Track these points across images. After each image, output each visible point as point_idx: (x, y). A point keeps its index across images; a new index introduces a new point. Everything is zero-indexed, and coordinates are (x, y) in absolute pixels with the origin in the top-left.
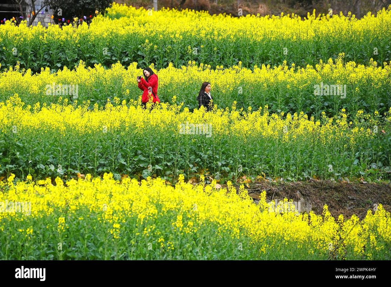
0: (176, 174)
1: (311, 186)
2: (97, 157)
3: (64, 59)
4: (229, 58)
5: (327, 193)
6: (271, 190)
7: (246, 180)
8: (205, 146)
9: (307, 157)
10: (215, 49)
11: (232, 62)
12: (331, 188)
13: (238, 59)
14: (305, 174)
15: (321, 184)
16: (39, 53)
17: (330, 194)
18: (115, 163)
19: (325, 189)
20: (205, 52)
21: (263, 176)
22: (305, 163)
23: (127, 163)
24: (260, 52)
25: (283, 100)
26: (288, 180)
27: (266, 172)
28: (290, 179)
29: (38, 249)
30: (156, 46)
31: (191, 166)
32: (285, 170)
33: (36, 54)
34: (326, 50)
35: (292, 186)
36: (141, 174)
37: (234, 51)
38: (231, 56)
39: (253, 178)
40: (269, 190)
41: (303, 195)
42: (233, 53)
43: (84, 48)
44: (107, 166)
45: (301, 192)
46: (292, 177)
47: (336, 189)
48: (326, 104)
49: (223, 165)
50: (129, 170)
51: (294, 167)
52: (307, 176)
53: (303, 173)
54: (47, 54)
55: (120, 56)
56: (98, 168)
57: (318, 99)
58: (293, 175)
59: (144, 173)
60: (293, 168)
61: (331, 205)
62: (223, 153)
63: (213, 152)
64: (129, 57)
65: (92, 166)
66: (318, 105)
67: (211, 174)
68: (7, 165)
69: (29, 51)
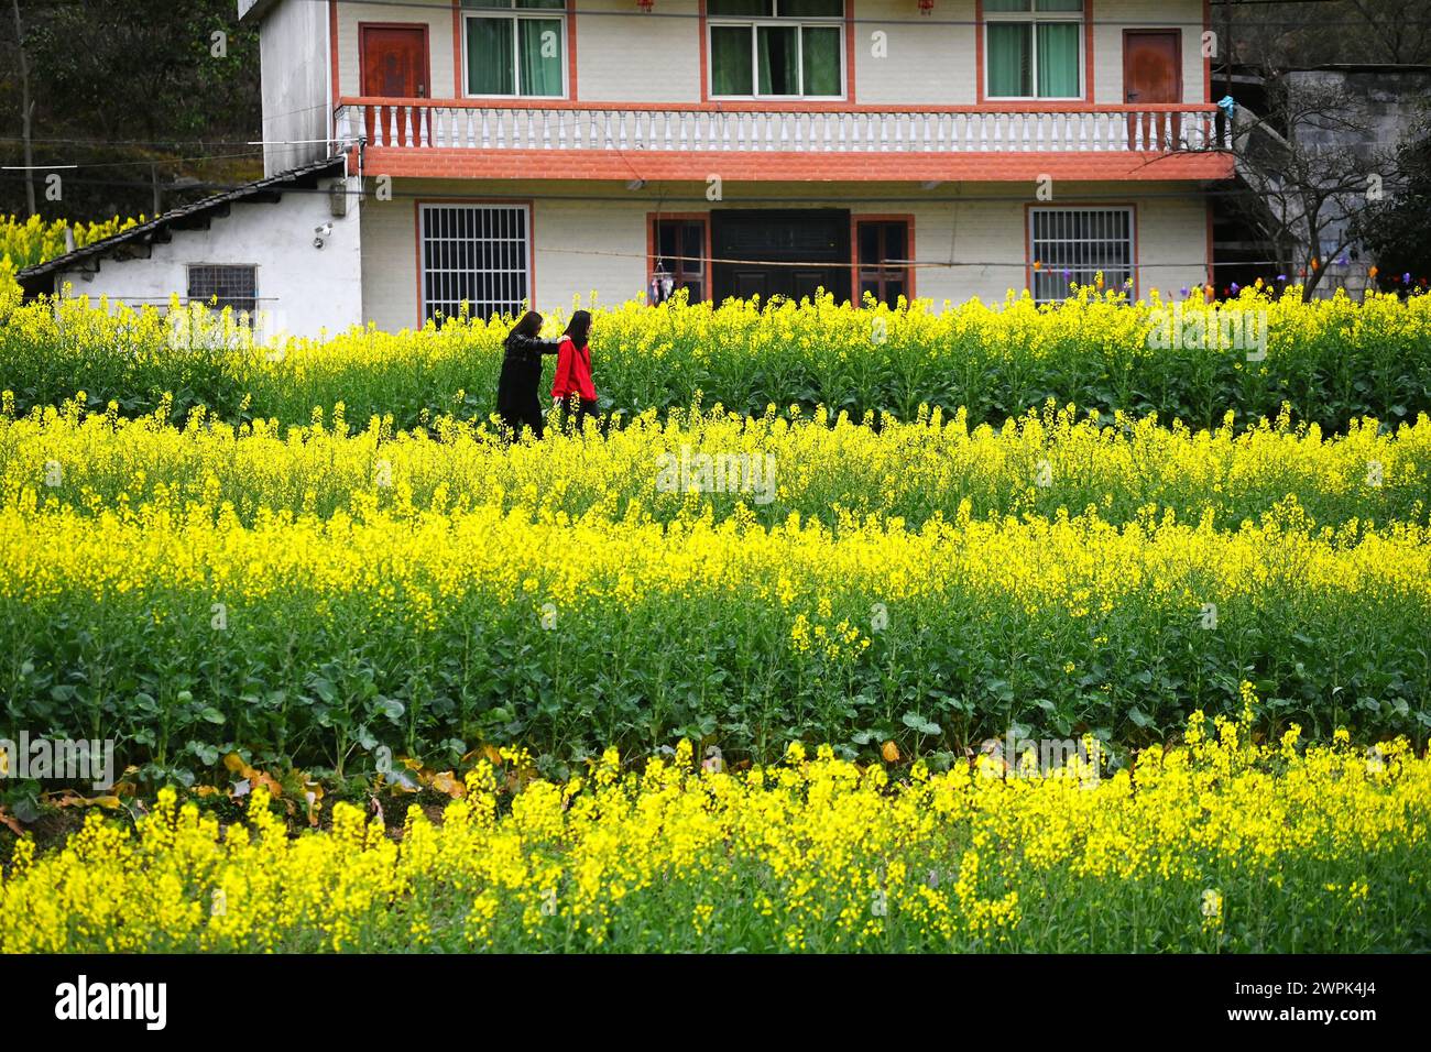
3: (1413, 392)
16: (1340, 378)
33: (1331, 380)
54: (1362, 379)
68: (1270, 700)
69: (1310, 371)
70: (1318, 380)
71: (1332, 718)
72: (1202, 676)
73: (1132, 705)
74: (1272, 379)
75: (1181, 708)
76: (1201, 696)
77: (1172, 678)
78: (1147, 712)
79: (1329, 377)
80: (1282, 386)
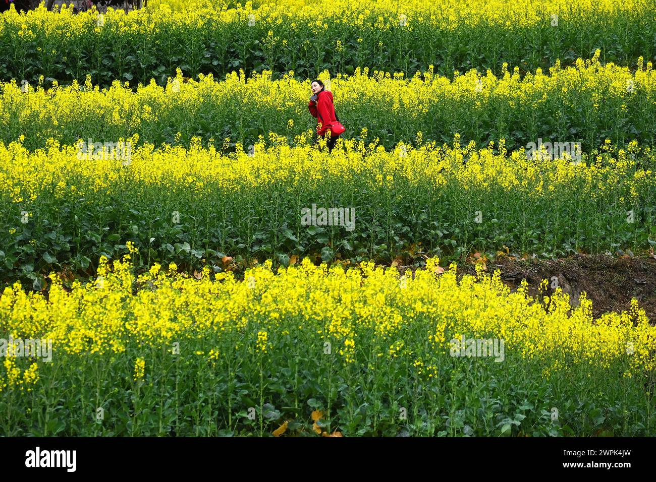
0: (373, 253)
1: (579, 264)
2: (250, 228)
3: (134, 65)
4: (403, 57)
5: (602, 275)
6: (520, 273)
7: (481, 258)
8: (417, 207)
9: (569, 219)
10: (381, 44)
11: (408, 64)
12: (609, 267)
13: (416, 59)
14: (567, 246)
15: (594, 261)
16: (94, 56)
17: (608, 277)
18: (278, 237)
19: (600, 269)
20: (364, 49)
21: (505, 251)
22: (567, 230)
23: (296, 238)
24: (451, 48)
25: (506, 127)
26: (543, 257)
27: (509, 246)
28: (546, 255)
29: (224, 381)
30: (285, 41)
31: (397, 238)
32: (536, 242)
33: (90, 58)
34: (559, 44)
35: (551, 267)
36: (319, 253)
37: (410, 47)
38: (406, 54)
39: (491, 256)
40: (518, 274)
41: (568, 280)
42: (408, 51)
43: (167, 46)
44: (265, 243)
45: (565, 276)
46: (548, 251)
47: (615, 268)
48: (573, 131)
49: (445, 237)
50: (301, 248)
51: (551, 236)
52: (569, 250)
53: (564, 245)
54: (106, 57)
55: (226, 58)
56: (252, 247)
57: (561, 124)
58: (550, 248)
59: (324, 254)
60: (549, 237)
61: (610, 295)
62: (445, 217)
63: (429, 216)
64: (240, 59)
65: (244, 243)
66: (561, 134)
67: (425, 251)
68: (116, 246)
69: (79, 53)
70: (84, 57)
71: (148, 255)
72: (81, 233)
73: (45, 251)
74: (58, 56)
75: (69, 251)
76: (81, 245)
77: (65, 235)
78: (51, 255)
79: (89, 56)
80: (63, 60)
